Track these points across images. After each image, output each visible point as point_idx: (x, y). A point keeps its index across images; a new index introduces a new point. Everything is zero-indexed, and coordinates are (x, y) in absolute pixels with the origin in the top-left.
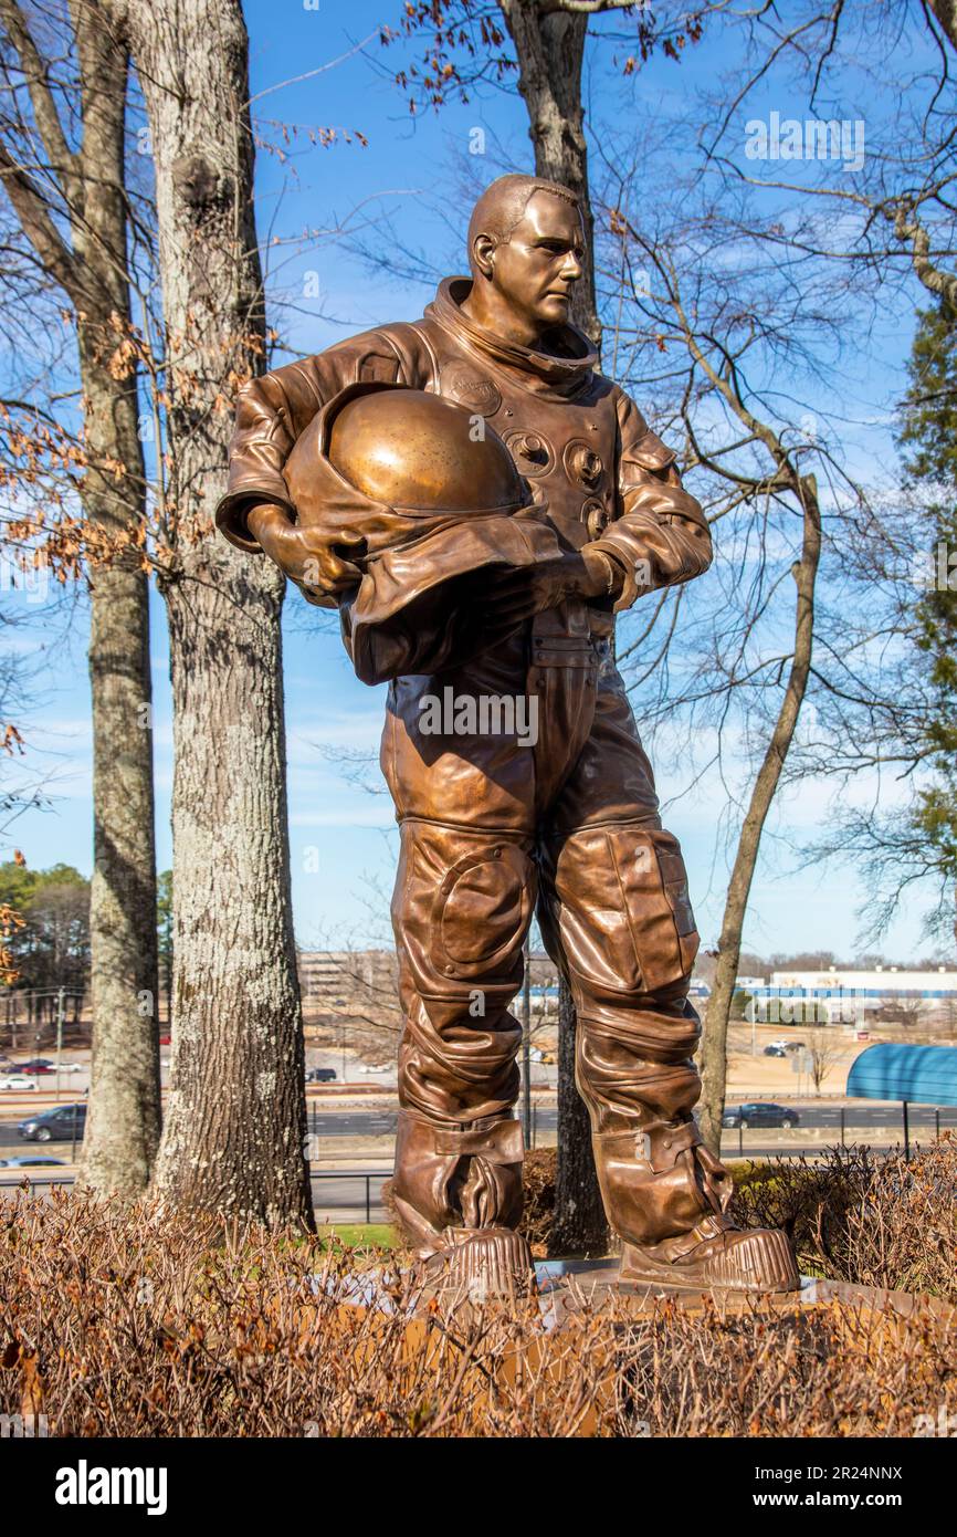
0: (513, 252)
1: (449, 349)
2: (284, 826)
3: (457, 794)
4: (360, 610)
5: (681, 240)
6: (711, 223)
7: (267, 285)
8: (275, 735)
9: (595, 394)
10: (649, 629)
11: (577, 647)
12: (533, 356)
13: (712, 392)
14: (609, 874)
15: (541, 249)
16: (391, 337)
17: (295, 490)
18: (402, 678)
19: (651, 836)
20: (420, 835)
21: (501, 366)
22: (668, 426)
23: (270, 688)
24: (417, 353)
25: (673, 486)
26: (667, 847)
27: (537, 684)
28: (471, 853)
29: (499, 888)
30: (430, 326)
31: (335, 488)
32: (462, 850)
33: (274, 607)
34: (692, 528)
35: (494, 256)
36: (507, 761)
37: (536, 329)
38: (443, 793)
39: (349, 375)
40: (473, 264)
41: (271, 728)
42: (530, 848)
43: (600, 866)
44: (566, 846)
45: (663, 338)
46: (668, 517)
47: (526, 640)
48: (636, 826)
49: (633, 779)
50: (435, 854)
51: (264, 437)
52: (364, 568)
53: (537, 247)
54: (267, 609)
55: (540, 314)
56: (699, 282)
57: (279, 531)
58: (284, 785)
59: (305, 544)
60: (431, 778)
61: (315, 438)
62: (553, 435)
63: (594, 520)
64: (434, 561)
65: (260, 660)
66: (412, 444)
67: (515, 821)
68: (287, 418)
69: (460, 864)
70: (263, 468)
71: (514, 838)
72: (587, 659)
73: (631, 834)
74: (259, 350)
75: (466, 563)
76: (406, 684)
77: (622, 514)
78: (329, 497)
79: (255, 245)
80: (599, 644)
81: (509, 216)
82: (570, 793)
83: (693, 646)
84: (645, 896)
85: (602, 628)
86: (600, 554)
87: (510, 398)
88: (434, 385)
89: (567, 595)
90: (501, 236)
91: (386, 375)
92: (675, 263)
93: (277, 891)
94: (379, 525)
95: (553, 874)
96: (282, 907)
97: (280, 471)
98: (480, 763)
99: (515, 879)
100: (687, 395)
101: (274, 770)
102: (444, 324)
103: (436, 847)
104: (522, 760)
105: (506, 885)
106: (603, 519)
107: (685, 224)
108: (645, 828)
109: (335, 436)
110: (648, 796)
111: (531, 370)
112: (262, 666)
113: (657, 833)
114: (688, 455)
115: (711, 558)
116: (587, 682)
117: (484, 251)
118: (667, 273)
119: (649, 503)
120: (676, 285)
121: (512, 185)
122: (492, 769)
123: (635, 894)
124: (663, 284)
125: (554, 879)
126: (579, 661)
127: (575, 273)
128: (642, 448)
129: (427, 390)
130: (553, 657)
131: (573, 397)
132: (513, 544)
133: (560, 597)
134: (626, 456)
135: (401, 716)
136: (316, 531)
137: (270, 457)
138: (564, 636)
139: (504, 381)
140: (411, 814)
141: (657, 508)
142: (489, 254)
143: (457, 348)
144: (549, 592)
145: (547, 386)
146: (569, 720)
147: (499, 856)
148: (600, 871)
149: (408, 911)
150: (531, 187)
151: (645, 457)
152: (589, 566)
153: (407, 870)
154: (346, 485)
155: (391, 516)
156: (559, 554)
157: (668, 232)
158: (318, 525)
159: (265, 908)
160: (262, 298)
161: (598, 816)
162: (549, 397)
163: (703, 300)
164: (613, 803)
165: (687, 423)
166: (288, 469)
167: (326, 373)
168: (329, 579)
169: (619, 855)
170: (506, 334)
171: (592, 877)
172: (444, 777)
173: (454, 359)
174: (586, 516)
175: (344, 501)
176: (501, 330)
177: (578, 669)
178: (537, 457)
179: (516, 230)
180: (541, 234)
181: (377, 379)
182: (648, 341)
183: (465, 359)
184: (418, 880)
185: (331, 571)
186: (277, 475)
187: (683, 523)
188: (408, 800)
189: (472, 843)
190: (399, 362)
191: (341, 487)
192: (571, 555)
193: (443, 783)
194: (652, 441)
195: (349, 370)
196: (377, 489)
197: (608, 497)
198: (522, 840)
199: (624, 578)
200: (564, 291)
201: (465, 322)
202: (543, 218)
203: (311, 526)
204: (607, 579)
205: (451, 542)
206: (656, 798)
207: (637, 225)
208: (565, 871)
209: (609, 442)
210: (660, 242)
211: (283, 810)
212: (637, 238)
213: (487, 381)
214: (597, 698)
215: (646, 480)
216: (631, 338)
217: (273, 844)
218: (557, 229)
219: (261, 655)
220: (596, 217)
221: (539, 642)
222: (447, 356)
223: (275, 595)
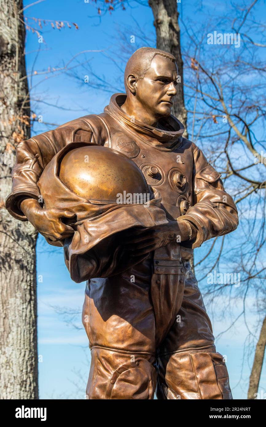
0: (145, 83)
1: (115, 127)
2: (36, 347)
3: (118, 335)
4: (73, 248)
5: (224, 71)
6: (238, 64)
7: (31, 93)
8: (32, 302)
9: (183, 147)
10: (210, 252)
11: (174, 265)
12: (154, 130)
13: (239, 141)
14: (191, 374)
15: (158, 81)
16: (89, 121)
17: (43, 192)
18: (92, 279)
19: (211, 355)
20: (101, 355)
21: (140, 135)
22: (218, 157)
23: (30, 280)
24: (100, 129)
25: (220, 190)
26: (218, 360)
27: (156, 282)
28: (125, 363)
29: (138, 380)
30: (107, 117)
31: (62, 191)
32: (121, 362)
33: (33, 242)
34: (229, 209)
35: (136, 84)
36: (142, 319)
37: (156, 118)
38: (111, 334)
39: (69, 139)
40: (127, 88)
41: (31, 299)
42: (153, 361)
43: (187, 370)
44: (170, 360)
45: (216, 116)
46: (217, 204)
47: (151, 262)
48: (204, 350)
49: (202, 328)
50: (108, 364)
51: (29, 167)
52: (75, 228)
53: (156, 80)
54: (30, 243)
55: (158, 111)
56: (233, 91)
57: (35, 211)
58: (36, 327)
59: (48, 217)
60: (106, 327)
61: (52, 168)
62: (164, 166)
63: (183, 205)
64: (108, 225)
65: (26, 267)
66: (98, 171)
67: (146, 348)
68: (40, 158)
69: (119, 369)
70: (28, 182)
71: (146, 356)
72: (179, 270)
73: (201, 354)
74: (27, 123)
75: (123, 226)
76: (95, 282)
77: (196, 203)
78: (59, 195)
79: (26, 75)
80: (185, 263)
81: (143, 67)
82: (172, 334)
83: (231, 260)
84: (208, 385)
85: (187, 256)
86: (186, 222)
87: (144, 149)
88: (108, 143)
89: (170, 240)
90: (140, 75)
91: (86, 139)
92: (222, 83)
93: (32, 379)
94: (82, 208)
95: (164, 373)
96: (34, 387)
97: (36, 183)
98: (129, 320)
99: (146, 376)
100: (227, 143)
101: (31, 319)
102: (113, 115)
103: (108, 360)
104: (150, 318)
105: (142, 379)
106: (187, 205)
107: (225, 64)
108: (208, 352)
109: (62, 167)
110: (209, 336)
111: (154, 136)
112: (27, 270)
113: (214, 354)
114: (228, 170)
115: (238, 223)
116: (180, 281)
117: (132, 82)
118: (218, 87)
119: (208, 198)
120: (222, 93)
121: (145, 52)
122: (135, 322)
123: (203, 384)
124: (216, 92)
125: (165, 376)
126: (176, 271)
127: (174, 92)
128: (205, 172)
129: (105, 146)
130: (164, 269)
131: (173, 149)
132: (145, 217)
133: (167, 241)
134: (198, 176)
135: (92, 297)
136: (53, 211)
137: (31, 176)
138: (169, 260)
139: (141, 142)
140: (96, 344)
141: (212, 200)
142: (134, 83)
143: (119, 126)
144: (162, 239)
145: (161, 144)
146: (172, 299)
147: (138, 365)
148: (186, 372)
149: (94, 392)
150: (154, 53)
151: (207, 176)
152: (181, 227)
153: (95, 371)
154: (67, 190)
155: (88, 204)
156: (166, 222)
157: (218, 68)
158: (54, 208)
159: (25, 388)
160: (29, 99)
161: (186, 345)
162: (162, 149)
163: (235, 99)
164: (193, 339)
165: (228, 156)
166: (40, 182)
167: (58, 137)
168: (59, 233)
169: (196, 365)
170: (142, 120)
171: (183, 375)
172: (112, 326)
173: (118, 131)
174: (179, 203)
175: (66, 197)
176: (140, 118)
177: (176, 275)
178: (156, 176)
179: (146, 73)
180: (158, 75)
181: (82, 141)
182: (209, 118)
183: (123, 131)
184: (99, 377)
185: (59, 230)
186: (34, 185)
187: (224, 207)
188: (95, 338)
189: (125, 359)
190: (92, 133)
191: (65, 191)
192: (172, 222)
193: (112, 329)
194: (210, 169)
195: (69, 136)
196: (82, 192)
197: (190, 194)
198: (149, 357)
199: (197, 232)
200: (169, 100)
201: (123, 114)
202: (159, 67)
203: (50, 208)
204: (189, 233)
205: (116, 216)
206: (213, 337)
207: (204, 64)
208: (170, 372)
209: (190, 169)
210: (215, 72)
211: (35, 339)
212: (204, 71)
213: (134, 142)
214: (184, 289)
215: (207, 187)
216: (200, 117)
217: (30, 356)
218: (165, 73)
219: (26, 264)
220: (184, 61)
221: (157, 262)
222: (115, 130)
223: (34, 236)
